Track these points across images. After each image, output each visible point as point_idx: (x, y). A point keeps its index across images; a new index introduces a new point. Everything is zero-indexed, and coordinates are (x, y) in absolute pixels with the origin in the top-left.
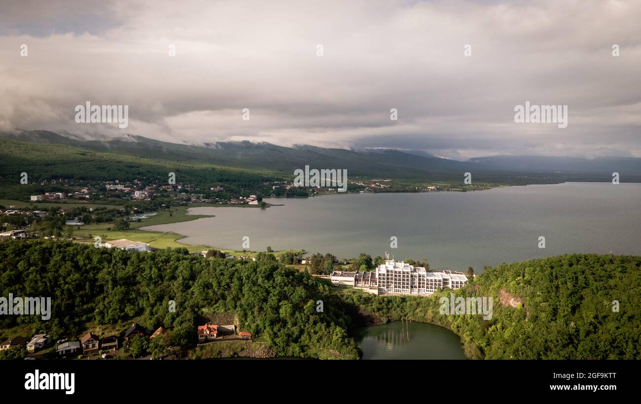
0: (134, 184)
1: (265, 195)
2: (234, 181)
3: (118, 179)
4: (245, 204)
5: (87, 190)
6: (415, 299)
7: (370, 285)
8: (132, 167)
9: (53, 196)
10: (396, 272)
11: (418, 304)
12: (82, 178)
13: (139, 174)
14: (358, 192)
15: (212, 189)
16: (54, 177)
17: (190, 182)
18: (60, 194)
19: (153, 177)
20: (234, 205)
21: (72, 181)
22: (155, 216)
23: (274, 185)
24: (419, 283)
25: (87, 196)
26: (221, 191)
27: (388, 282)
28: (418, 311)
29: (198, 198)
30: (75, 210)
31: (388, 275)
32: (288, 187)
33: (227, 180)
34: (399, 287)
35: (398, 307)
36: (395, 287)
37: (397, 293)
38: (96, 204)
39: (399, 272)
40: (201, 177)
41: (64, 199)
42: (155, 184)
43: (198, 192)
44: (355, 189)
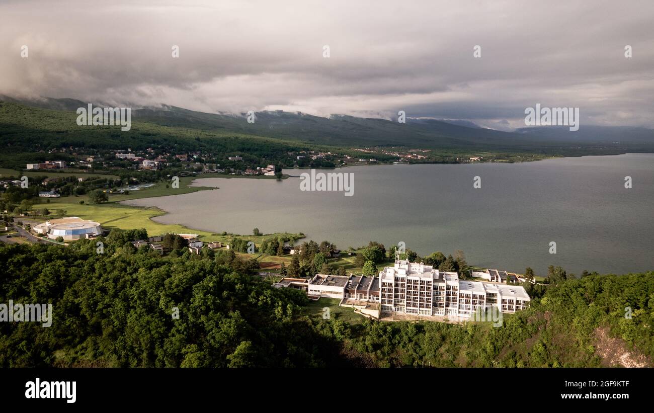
0: (146, 153)
1: (287, 165)
2: (257, 150)
3: (130, 148)
4: (261, 175)
5: (93, 158)
6: (438, 327)
7: (368, 299)
8: (149, 135)
9: (52, 165)
10: (409, 281)
11: (443, 338)
12: (93, 147)
13: (154, 142)
14: (391, 163)
15: (230, 158)
16: (65, 145)
17: (209, 150)
18: (60, 162)
19: (169, 145)
20: (248, 176)
21: (82, 149)
22: (153, 187)
23: (299, 155)
24: (448, 300)
25: (90, 166)
26: (241, 161)
27: (396, 297)
28: (443, 349)
29: (211, 168)
30: (60, 180)
32: (314, 158)
33: (249, 150)
34: (414, 305)
35: (410, 340)
36: (408, 304)
37: (412, 314)
38: (95, 173)
39: (415, 282)
40: (222, 146)
41: (62, 168)
42: (170, 152)
43: (213, 162)
44: (389, 160)
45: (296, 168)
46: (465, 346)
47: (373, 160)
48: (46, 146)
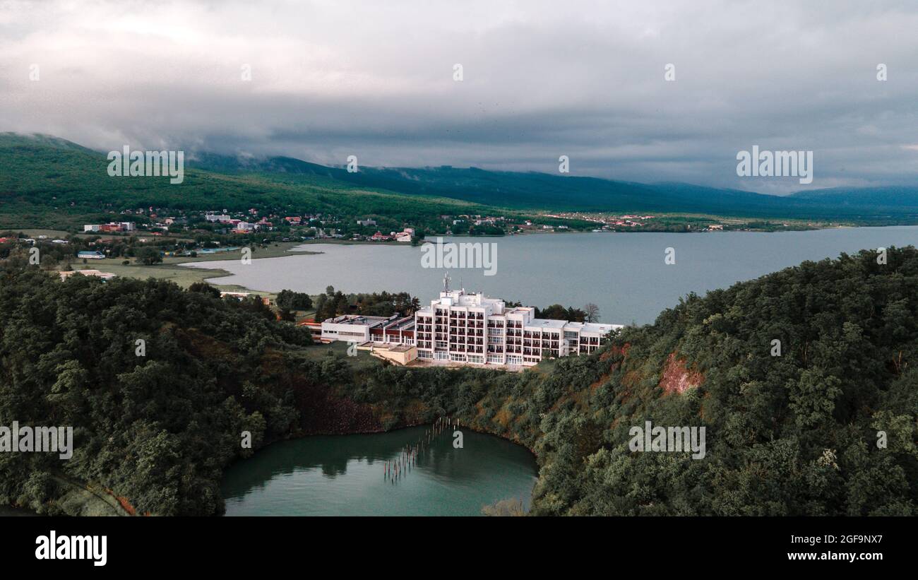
0: (247, 214)
2: (399, 212)
3: (226, 208)
4: (392, 241)
5: (173, 220)
6: (482, 375)
7: (400, 343)
8: (254, 192)
9: (117, 226)
10: (454, 314)
12: (180, 207)
13: (260, 201)
14: (590, 231)
15: (359, 222)
16: (144, 205)
17: (334, 213)
18: (128, 224)
19: (279, 206)
20: (375, 242)
21: (165, 210)
23: (458, 219)
25: (166, 228)
26: (373, 225)
27: (438, 338)
29: (328, 233)
31: (439, 321)
32: (478, 223)
33: (387, 212)
34: (462, 349)
35: (438, 392)
36: (453, 348)
37: (458, 362)
39: (462, 315)
40: (352, 207)
41: (130, 230)
42: (278, 214)
43: (334, 226)
44: (587, 227)
46: (512, 397)
47: (563, 227)
48: (119, 206)
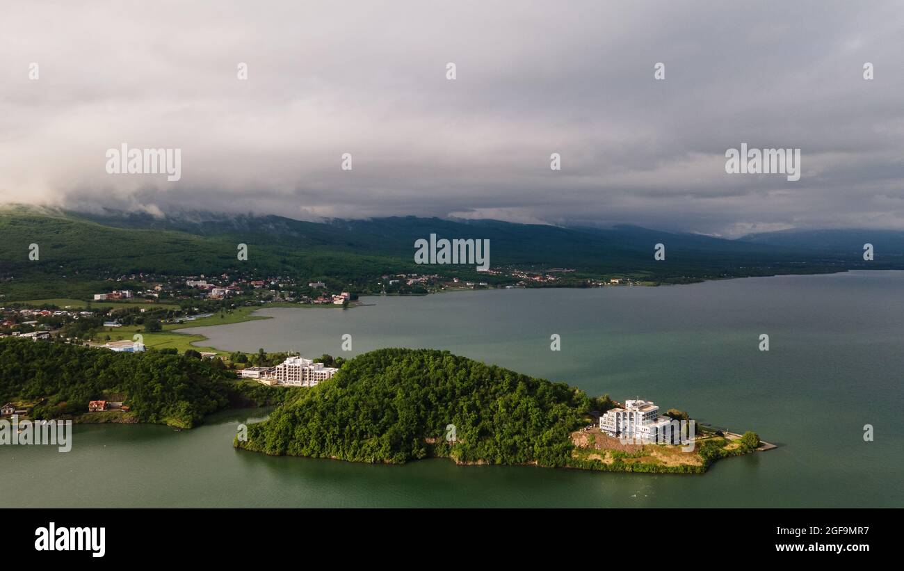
0: (220, 279)
3: (203, 274)
5: (161, 287)
7: (271, 378)
9: (118, 295)
10: (289, 366)
12: (164, 273)
13: (231, 267)
15: (310, 285)
16: (135, 272)
17: (293, 276)
18: (127, 292)
21: (153, 276)
23: (395, 278)
24: (310, 376)
25: (156, 295)
29: (283, 296)
30: (124, 311)
32: (411, 282)
34: (293, 379)
36: (289, 379)
37: (291, 384)
38: (161, 303)
39: (292, 367)
40: (307, 269)
41: (129, 298)
42: (246, 279)
43: (290, 289)
44: (502, 283)
45: (383, 294)
47: (483, 284)
48: (115, 273)
